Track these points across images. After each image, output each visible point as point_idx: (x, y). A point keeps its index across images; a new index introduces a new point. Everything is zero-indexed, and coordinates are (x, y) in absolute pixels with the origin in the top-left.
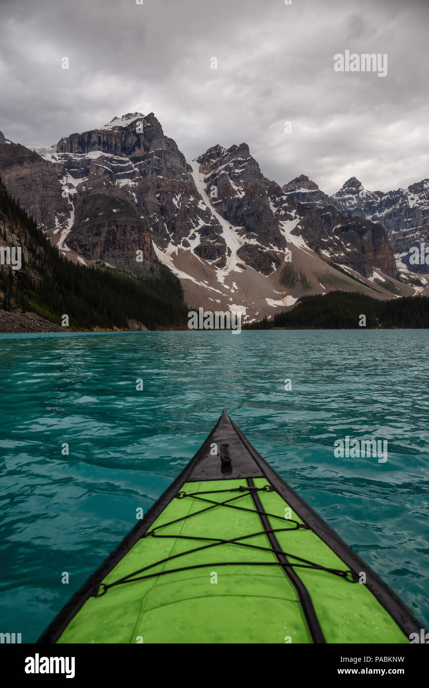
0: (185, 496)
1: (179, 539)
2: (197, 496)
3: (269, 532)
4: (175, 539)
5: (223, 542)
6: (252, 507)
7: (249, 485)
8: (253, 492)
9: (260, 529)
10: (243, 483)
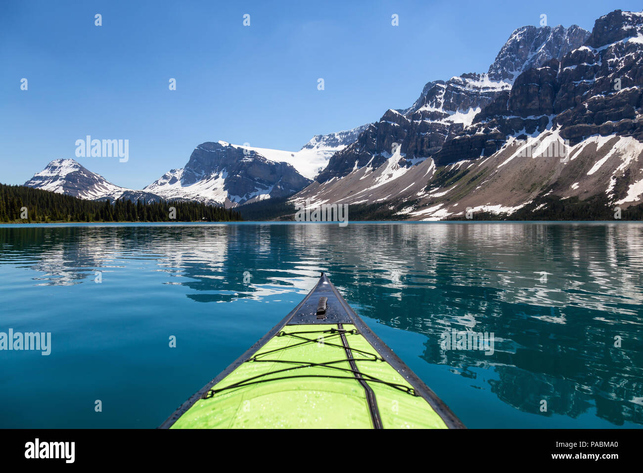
0: (284, 334)
1: (276, 363)
2: (295, 335)
3: (351, 361)
4: (273, 363)
5: (313, 365)
6: (340, 343)
7: (339, 328)
8: (342, 333)
9: (345, 358)
10: (335, 327)
